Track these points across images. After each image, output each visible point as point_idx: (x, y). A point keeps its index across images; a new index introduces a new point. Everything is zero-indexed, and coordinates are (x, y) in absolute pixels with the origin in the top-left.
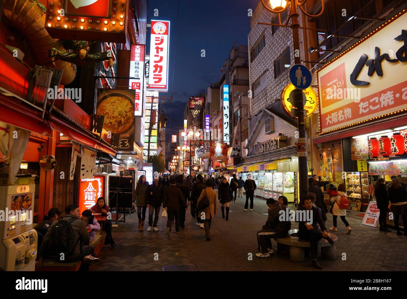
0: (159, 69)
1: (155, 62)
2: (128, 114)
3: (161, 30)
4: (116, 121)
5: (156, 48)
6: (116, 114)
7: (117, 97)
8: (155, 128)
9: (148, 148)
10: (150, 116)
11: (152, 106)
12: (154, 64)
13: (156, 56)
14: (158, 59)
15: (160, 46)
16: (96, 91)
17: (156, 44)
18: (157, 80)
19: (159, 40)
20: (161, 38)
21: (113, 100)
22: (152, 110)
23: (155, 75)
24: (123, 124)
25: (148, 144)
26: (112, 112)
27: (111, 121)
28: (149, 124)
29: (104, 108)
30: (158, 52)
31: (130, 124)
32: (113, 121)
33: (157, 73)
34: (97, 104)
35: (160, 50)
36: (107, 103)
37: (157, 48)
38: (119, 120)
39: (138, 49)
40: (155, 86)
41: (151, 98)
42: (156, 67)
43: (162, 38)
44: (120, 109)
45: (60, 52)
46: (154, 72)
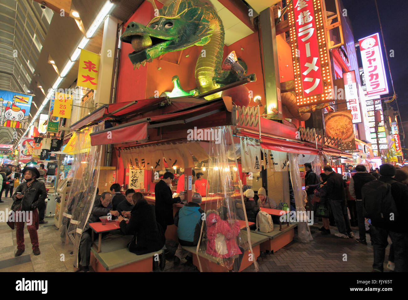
0: (375, 77)
1: (370, 72)
2: (348, 126)
3: (370, 44)
4: (340, 132)
5: (368, 61)
6: (339, 127)
7: (338, 117)
8: (382, 125)
9: (376, 143)
10: (375, 116)
11: (375, 108)
12: (369, 74)
13: (369, 67)
14: (372, 69)
15: (372, 58)
16: (323, 115)
17: (367, 57)
18: (375, 86)
19: (370, 53)
20: (371, 51)
21: (336, 119)
22: (375, 110)
23: (371, 83)
24: (346, 133)
25: (376, 139)
26: (336, 126)
27: (336, 132)
28: (375, 122)
29: (330, 125)
30: (370, 63)
31: (350, 132)
33: (373, 80)
34: (325, 123)
35: (372, 61)
36: (331, 122)
37: (370, 61)
38: (342, 131)
39: (349, 75)
40: (373, 92)
41: (372, 101)
42: (372, 76)
43: (373, 50)
44: (341, 124)
45: (302, 110)
46: (370, 80)
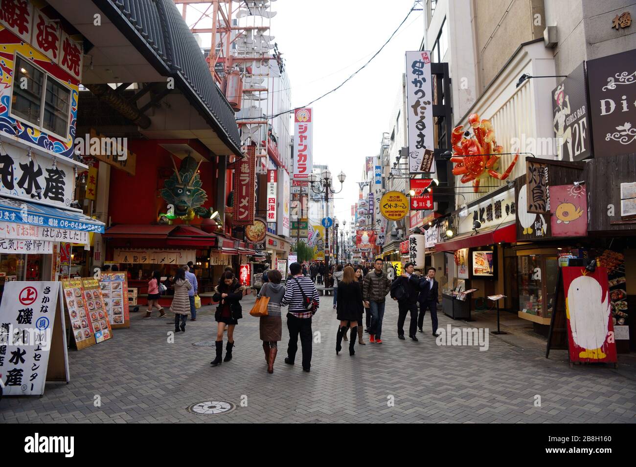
0: (303, 158)
1: (299, 151)
3: (304, 118)
5: (299, 137)
6: (256, 230)
11: (301, 191)
12: (299, 153)
13: (300, 145)
14: (302, 148)
15: (304, 135)
17: (300, 132)
18: (302, 169)
19: (302, 129)
20: (304, 126)
23: (299, 165)
24: (260, 236)
25: (297, 230)
30: (301, 141)
32: (255, 234)
33: (301, 162)
35: (304, 138)
37: (301, 137)
39: (272, 173)
40: (300, 176)
42: (300, 156)
44: (258, 228)
46: (299, 161)
